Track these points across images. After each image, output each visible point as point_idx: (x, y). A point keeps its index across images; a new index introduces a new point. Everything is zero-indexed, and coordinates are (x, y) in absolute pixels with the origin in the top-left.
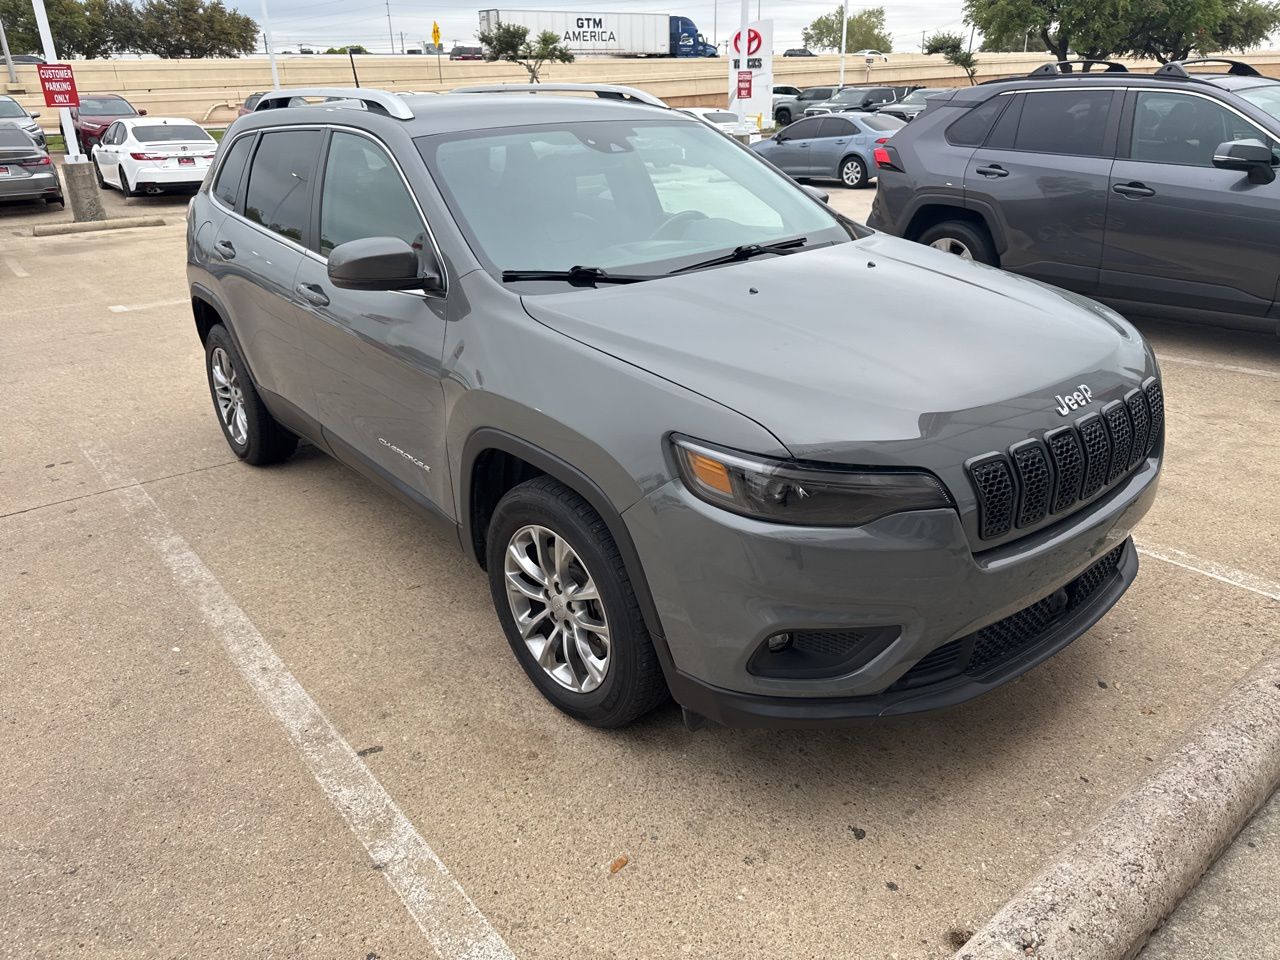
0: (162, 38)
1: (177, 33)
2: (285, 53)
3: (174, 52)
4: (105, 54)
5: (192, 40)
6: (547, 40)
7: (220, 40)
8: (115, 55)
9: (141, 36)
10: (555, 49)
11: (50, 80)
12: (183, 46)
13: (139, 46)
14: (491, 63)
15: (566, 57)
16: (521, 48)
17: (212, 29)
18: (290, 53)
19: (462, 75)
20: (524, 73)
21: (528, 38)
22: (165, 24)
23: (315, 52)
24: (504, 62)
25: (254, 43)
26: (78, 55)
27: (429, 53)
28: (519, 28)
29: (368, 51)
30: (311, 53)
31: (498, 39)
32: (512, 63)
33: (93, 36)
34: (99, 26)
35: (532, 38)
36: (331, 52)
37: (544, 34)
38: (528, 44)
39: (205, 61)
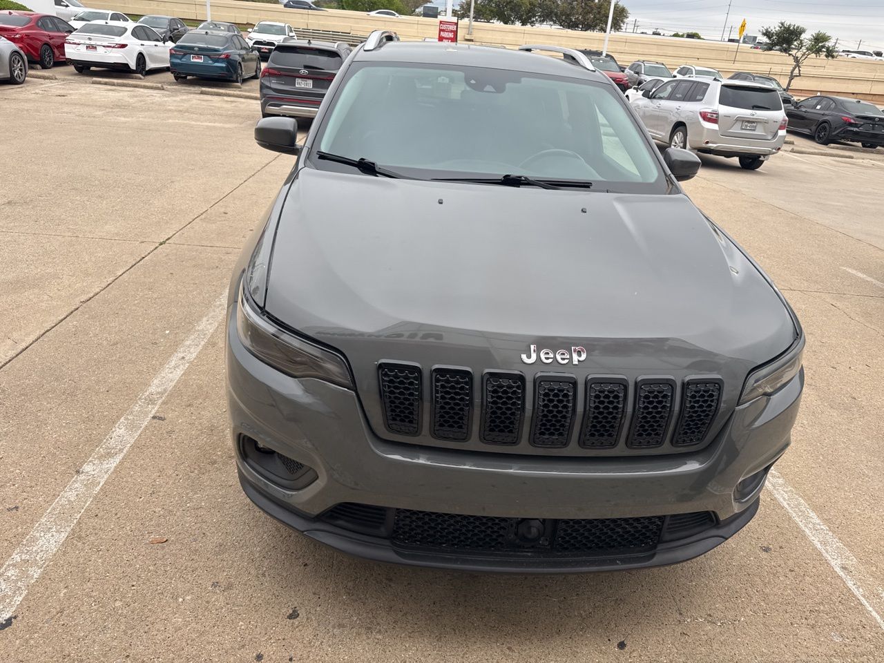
0: (568, 16)
1: (577, 14)
2: (643, 33)
3: (573, 26)
4: (532, 23)
5: (585, 19)
6: (819, 39)
7: (601, 20)
8: (537, 25)
9: (556, 15)
10: (823, 47)
11: (443, 31)
12: (578, 22)
13: (553, 21)
14: (766, 52)
15: (830, 53)
16: (795, 43)
17: (599, 13)
18: (646, 33)
19: (753, 60)
20: (790, 63)
21: (803, 36)
22: (573, 8)
23: (662, 34)
24: (778, 53)
25: (622, 25)
26: (517, 23)
27: (744, 42)
28: (798, 27)
29: (702, 37)
30: (660, 34)
31: (777, 34)
32: (784, 54)
33: (529, 12)
34: (535, 6)
35: (806, 37)
36: (676, 35)
37: (818, 35)
38: (801, 41)
39: (589, 33)
